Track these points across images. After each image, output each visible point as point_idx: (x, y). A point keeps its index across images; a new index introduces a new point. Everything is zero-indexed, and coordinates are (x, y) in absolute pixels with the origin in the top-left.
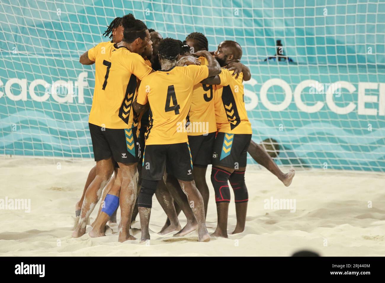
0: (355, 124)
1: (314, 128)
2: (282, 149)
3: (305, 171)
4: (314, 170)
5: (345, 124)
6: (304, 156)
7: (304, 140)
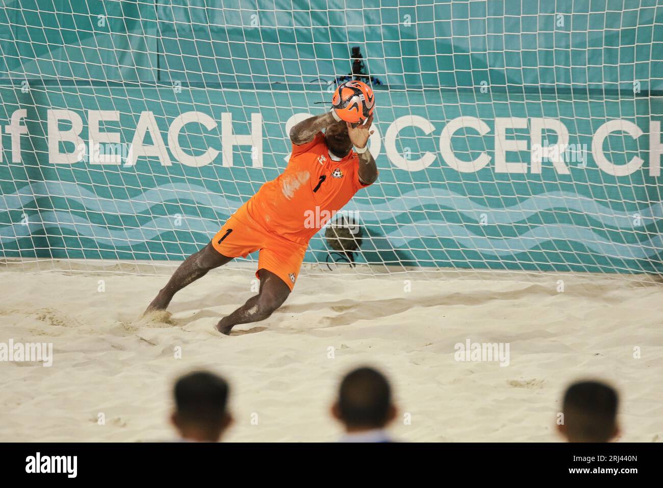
0: (489, 189)
1: (420, 197)
2: (367, 236)
3: (406, 271)
4: (421, 269)
5: (473, 190)
6: (405, 246)
7: (403, 218)
